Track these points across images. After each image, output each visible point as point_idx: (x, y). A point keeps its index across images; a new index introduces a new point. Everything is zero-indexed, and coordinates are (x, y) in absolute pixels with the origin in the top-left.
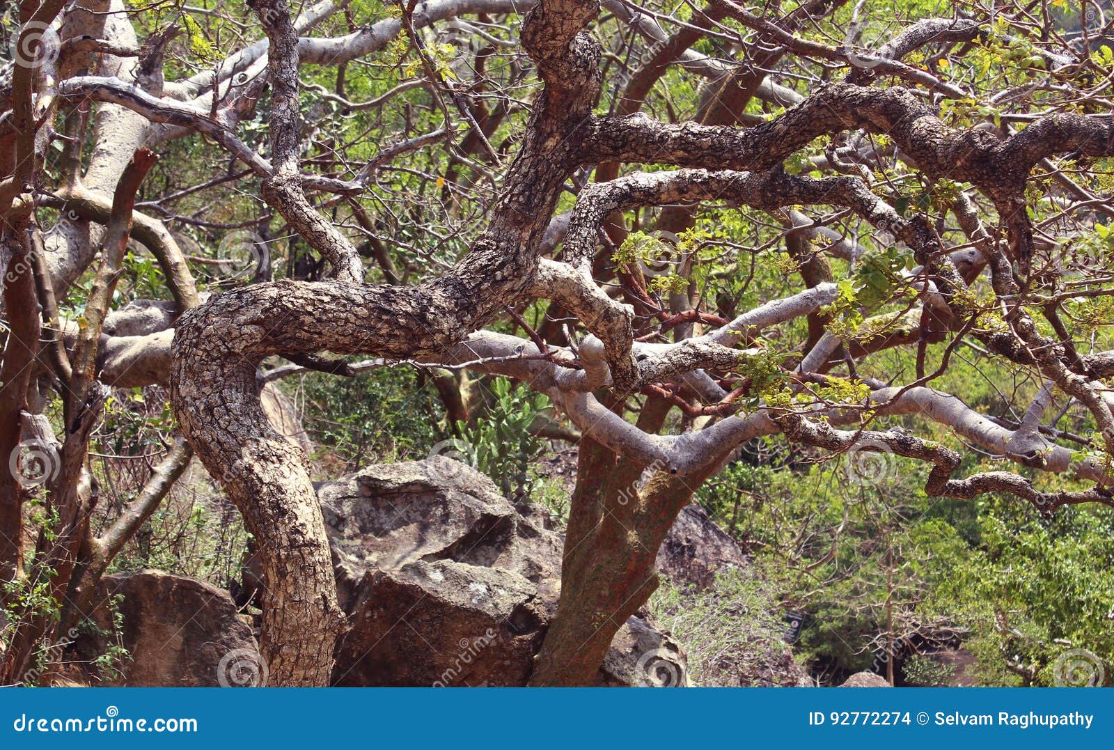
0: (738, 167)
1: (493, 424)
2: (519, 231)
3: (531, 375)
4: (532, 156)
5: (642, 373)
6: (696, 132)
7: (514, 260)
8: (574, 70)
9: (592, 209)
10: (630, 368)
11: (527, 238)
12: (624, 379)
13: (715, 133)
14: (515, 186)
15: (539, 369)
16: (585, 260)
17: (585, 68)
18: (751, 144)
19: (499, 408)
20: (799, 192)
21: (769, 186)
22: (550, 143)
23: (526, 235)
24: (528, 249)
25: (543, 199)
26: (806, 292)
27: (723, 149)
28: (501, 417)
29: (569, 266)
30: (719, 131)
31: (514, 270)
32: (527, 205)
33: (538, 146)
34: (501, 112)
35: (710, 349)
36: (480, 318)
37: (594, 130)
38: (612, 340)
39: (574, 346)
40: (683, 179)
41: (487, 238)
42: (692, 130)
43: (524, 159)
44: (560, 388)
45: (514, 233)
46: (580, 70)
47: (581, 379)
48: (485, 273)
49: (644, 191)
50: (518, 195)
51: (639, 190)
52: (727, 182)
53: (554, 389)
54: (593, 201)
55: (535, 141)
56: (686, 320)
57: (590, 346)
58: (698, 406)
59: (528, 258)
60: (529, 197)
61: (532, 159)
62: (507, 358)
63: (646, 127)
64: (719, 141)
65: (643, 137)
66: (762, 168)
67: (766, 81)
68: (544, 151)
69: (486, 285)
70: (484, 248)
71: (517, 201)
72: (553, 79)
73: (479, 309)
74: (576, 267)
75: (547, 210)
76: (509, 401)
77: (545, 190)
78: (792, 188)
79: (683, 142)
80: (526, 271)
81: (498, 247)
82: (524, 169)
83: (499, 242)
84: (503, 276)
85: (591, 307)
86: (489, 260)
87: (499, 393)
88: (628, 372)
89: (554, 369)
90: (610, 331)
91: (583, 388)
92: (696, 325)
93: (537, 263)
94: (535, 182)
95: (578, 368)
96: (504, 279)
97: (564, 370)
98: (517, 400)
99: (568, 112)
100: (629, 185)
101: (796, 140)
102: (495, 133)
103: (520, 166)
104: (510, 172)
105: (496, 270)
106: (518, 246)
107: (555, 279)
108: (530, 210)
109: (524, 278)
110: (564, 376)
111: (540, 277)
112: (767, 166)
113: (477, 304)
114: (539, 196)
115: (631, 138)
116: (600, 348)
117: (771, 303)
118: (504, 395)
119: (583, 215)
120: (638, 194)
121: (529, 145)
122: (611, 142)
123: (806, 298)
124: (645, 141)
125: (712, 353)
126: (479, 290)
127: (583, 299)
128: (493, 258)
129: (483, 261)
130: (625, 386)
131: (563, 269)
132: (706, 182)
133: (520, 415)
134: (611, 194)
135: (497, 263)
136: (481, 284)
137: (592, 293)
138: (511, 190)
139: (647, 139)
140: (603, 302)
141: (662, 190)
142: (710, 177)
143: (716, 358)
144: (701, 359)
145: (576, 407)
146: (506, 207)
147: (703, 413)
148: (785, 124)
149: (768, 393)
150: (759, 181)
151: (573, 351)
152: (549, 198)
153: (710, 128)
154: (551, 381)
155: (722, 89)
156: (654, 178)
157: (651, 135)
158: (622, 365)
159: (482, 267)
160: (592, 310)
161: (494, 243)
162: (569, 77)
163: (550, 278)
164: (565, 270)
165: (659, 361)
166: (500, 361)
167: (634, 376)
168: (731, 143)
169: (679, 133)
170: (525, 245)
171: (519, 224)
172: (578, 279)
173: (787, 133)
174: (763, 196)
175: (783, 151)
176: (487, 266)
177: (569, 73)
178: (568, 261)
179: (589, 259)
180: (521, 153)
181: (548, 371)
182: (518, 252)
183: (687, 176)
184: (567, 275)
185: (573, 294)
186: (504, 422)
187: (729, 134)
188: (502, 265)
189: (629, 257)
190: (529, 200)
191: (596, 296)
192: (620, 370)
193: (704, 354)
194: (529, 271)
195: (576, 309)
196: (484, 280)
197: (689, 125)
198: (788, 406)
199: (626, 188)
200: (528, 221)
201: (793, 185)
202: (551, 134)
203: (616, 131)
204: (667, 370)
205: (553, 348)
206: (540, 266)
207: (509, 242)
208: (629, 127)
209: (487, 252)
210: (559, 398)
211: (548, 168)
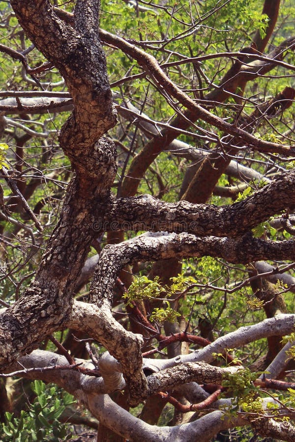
0: (219, 234)
1: (32, 415)
2: (58, 281)
3: (62, 380)
4: (67, 226)
5: (149, 385)
6: (188, 208)
7: (55, 302)
8: (98, 164)
9: (111, 263)
10: (140, 382)
11: (64, 286)
12: (136, 390)
13: (202, 209)
14: (55, 248)
15: (69, 376)
16: (106, 301)
17: (106, 162)
18: (229, 217)
19: (37, 403)
20: (264, 251)
21: (241, 247)
22: (81, 217)
23: (63, 284)
24: (65, 294)
25: (76, 257)
26: (267, 320)
27: (208, 221)
28: (38, 409)
29: (95, 306)
30: (205, 208)
31: (55, 310)
32: (64, 262)
33: (72, 218)
34: (36, 183)
35: (200, 367)
36: (30, 345)
37: (112, 207)
38: (127, 361)
39: (95, 359)
40: (178, 241)
41: (35, 286)
42: (185, 207)
43: (61, 228)
44: (84, 391)
45: (55, 282)
46: (102, 163)
47: (100, 384)
48: (34, 312)
49: (149, 251)
50: (57, 254)
51: (146, 249)
52: (211, 243)
53: (80, 391)
54: (112, 258)
55: (70, 215)
56: (178, 340)
57: (107, 361)
58: (188, 404)
59: (65, 301)
60: (65, 256)
61: (67, 228)
62: (45, 368)
63: (151, 205)
64: (205, 215)
65: (148, 212)
66: (237, 235)
67: (233, 163)
68: (76, 222)
69: (34, 320)
70: (32, 293)
71: (57, 259)
72: (83, 170)
73: (29, 338)
74: (100, 306)
75: (78, 265)
76: (44, 398)
77: (77, 251)
78: (259, 248)
79: (179, 216)
80: (63, 310)
81: (42, 293)
82: (61, 236)
83: (43, 289)
84: (46, 314)
85: (112, 336)
86: (36, 302)
87: (36, 391)
88: (139, 384)
89: (79, 376)
90: (125, 354)
91: (101, 391)
92: (184, 344)
93: (71, 304)
94: (70, 244)
95: (97, 376)
96: (48, 316)
97: (87, 377)
98: (50, 397)
99: (93, 194)
100: (138, 246)
101: (262, 215)
102: (32, 197)
103: (59, 233)
104: (51, 238)
105: (41, 310)
106: (58, 292)
107: (85, 315)
108: (66, 266)
109: (62, 315)
110: (88, 382)
111: (74, 314)
112: (240, 233)
113: (28, 335)
114: (73, 255)
115: (140, 212)
116: (114, 362)
117: (242, 328)
118: (41, 393)
119: (104, 268)
120: (144, 252)
121: (65, 218)
122: (125, 216)
123: (267, 325)
124: (150, 215)
125: (201, 370)
126: (29, 324)
127: (105, 330)
128: (39, 300)
129: (32, 303)
130: (137, 395)
131: (90, 308)
132: (194, 244)
133: (53, 409)
134: (125, 252)
135: (42, 305)
136: (31, 319)
137: (112, 326)
138: (52, 251)
139: (152, 213)
140: (120, 332)
141: (163, 249)
142: (198, 240)
143: (204, 374)
144: (194, 375)
145: (96, 405)
146: (48, 263)
147: (191, 409)
148: (253, 203)
149: (245, 402)
150: (234, 243)
151: (94, 363)
152: (80, 257)
153: (198, 205)
154: (78, 385)
155: (200, 169)
156: (156, 241)
157: (154, 210)
158: (134, 379)
159: (31, 308)
160: (112, 338)
161: (40, 289)
162: (94, 169)
163: (81, 315)
164: (92, 309)
165: (162, 376)
166: (40, 371)
167: (144, 387)
168: (214, 217)
169: (175, 209)
170: (63, 291)
171: (58, 276)
172: (101, 315)
173: (255, 209)
174: (238, 254)
175: (253, 223)
176: (35, 306)
177: (94, 166)
178: (93, 302)
179: (109, 300)
180: (59, 224)
181: (75, 377)
182: (57, 296)
183: (181, 239)
184: (93, 312)
185: (97, 327)
186: (41, 414)
187: (212, 210)
188: (45, 307)
189: (136, 295)
190: (65, 258)
191: (115, 328)
192: (134, 383)
193: (196, 371)
194: (66, 310)
195: (100, 338)
196: (32, 317)
197: (183, 203)
198: (260, 412)
199: (135, 248)
200: (65, 273)
201: (259, 246)
202: (81, 210)
203: (129, 208)
204: (168, 383)
205: (78, 361)
206: (74, 306)
207: (51, 289)
208: (139, 205)
209: (35, 296)
210: (84, 398)
211: (79, 235)
